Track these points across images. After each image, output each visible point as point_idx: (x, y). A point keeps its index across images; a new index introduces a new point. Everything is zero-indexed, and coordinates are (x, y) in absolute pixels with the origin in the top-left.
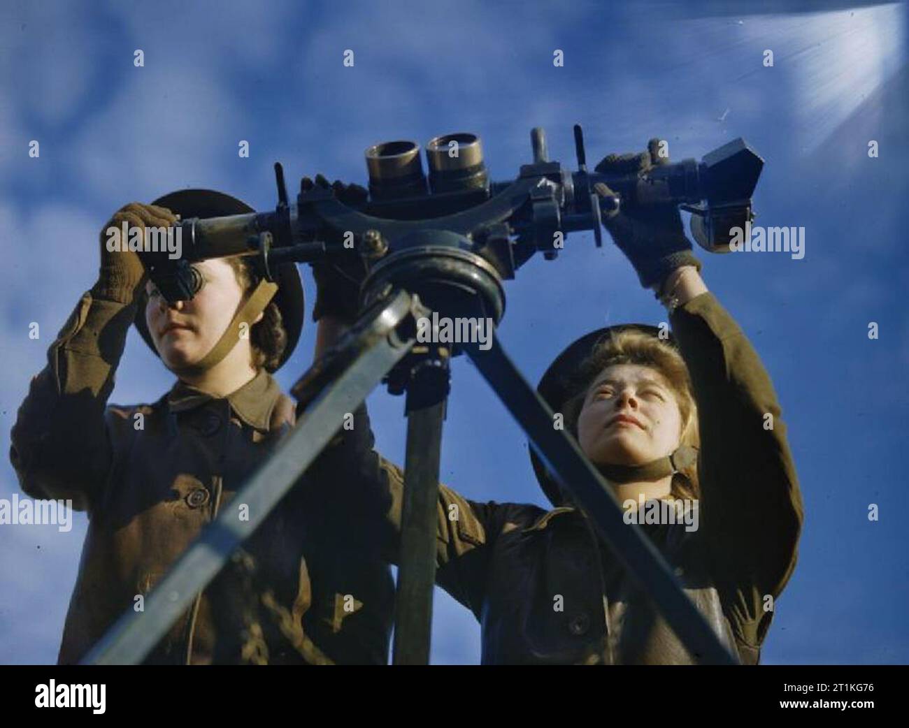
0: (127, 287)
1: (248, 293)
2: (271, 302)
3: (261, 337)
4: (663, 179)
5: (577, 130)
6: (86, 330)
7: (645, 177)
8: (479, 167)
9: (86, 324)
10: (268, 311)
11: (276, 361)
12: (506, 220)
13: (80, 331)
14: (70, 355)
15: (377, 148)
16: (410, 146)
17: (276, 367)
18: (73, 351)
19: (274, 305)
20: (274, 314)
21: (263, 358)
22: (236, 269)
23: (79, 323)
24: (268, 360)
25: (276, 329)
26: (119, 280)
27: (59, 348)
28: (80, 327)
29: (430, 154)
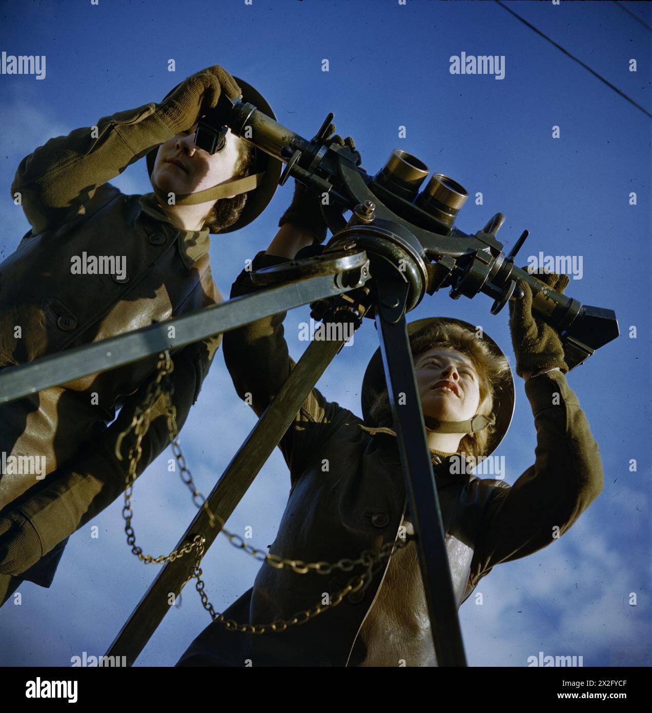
0: (175, 123)
1: (237, 177)
2: (245, 193)
3: (222, 208)
4: (555, 302)
5: (525, 234)
6: (136, 128)
7: (546, 292)
8: (454, 212)
9: (139, 124)
10: (239, 197)
11: (219, 229)
12: (456, 258)
13: (133, 125)
14: (114, 134)
15: (403, 153)
16: (424, 167)
17: (216, 231)
18: (118, 134)
19: (246, 196)
20: (241, 202)
21: (213, 219)
22: (241, 157)
23: (135, 121)
24: (215, 223)
25: (235, 210)
26: (174, 114)
27: (111, 125)
28: (134, 123)
29: (433, 182)
